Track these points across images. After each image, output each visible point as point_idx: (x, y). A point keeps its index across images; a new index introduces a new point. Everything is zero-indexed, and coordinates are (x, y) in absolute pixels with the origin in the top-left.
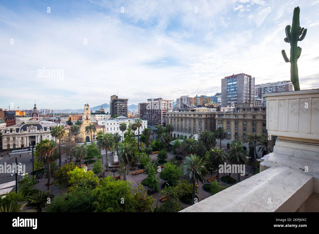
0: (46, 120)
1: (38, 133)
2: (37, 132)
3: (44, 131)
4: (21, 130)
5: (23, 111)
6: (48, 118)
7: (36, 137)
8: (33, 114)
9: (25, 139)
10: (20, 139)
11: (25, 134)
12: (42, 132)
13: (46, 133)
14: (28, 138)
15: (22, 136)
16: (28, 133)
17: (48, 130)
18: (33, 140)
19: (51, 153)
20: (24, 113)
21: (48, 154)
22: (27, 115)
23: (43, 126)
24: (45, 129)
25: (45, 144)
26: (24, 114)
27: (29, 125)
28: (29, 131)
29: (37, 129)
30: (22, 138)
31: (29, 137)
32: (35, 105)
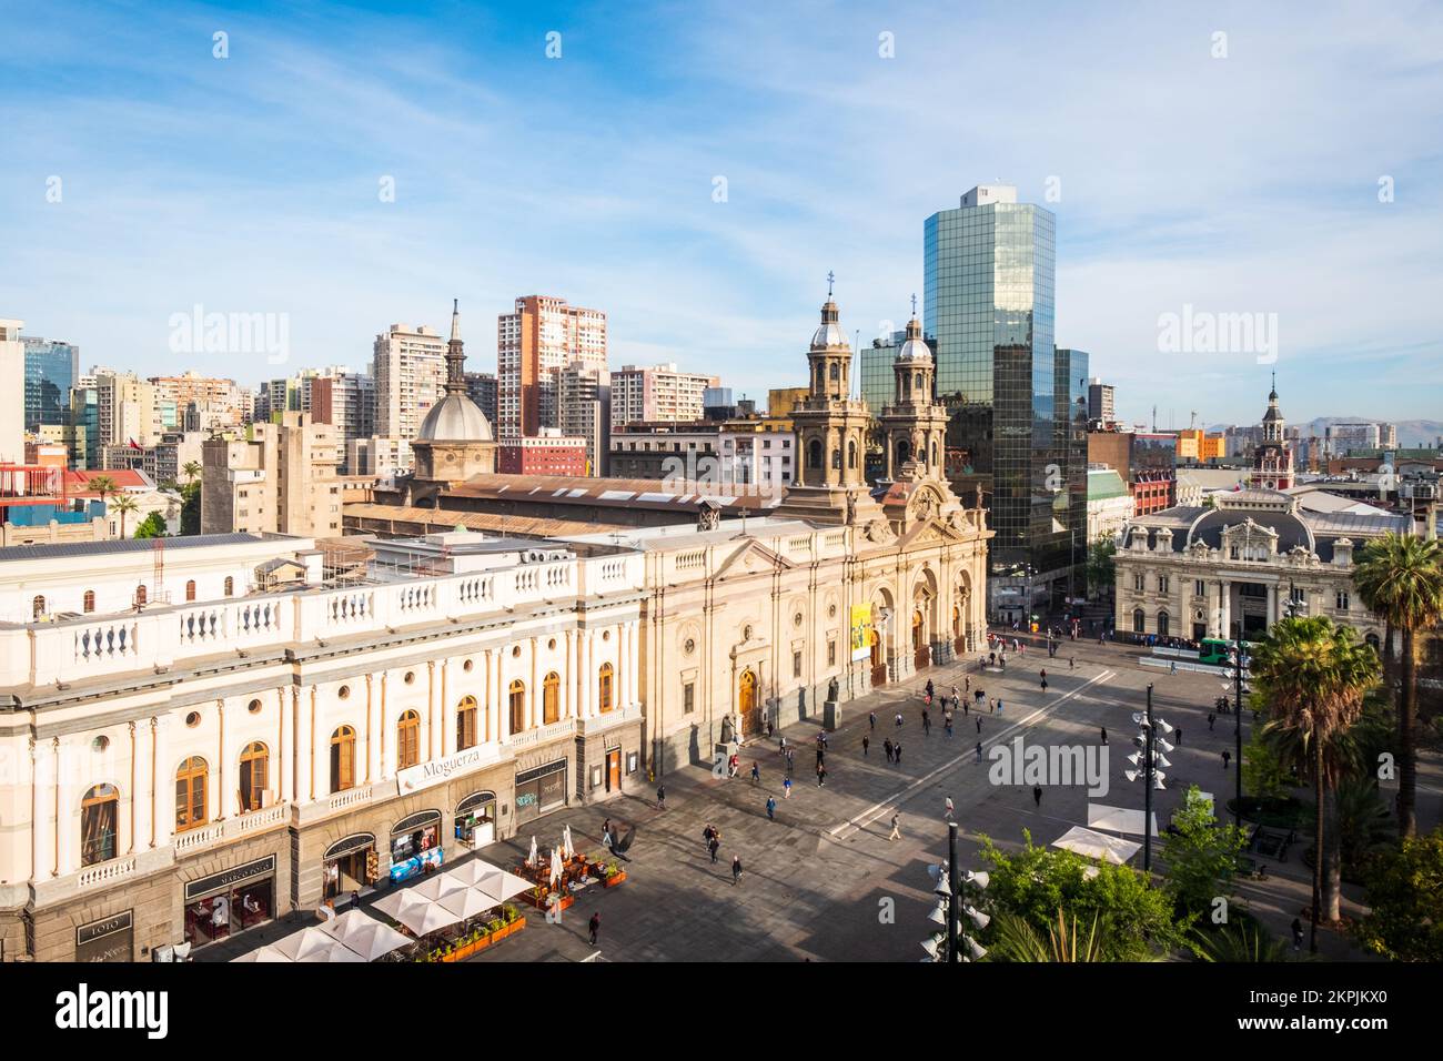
0: (1338, 493)
1: (1280, 572)
2: (1272, 564)
3: (1317, 566)
4: (1194, 540)
5: (1214, 436)
6: (1351, 480)
7: (1271, 593)
8: (1260, 453)
9: (1212, 591)
10: (1188, 591)
11: (1213, 568)
12: (1304, 567)
13: (1325, 575)
14: (1227, 589)
15: (1200, 577)
16: (1227, 560)
17: (1343, 563)
18: (1252, 608)
19: (1335, 718)
20: (1221, 443)
21: (1320, 719)
22: (1237, 454)
23: (1313, 528)
24: (1326, 548)
25: (1304, 647)
26: (1221, 453)
27: (1234, 519)
28: (1234, 556)
29: (1274, 546)
30: (1200, 586)
31: (1233, 585)
32: (1272, 396)
